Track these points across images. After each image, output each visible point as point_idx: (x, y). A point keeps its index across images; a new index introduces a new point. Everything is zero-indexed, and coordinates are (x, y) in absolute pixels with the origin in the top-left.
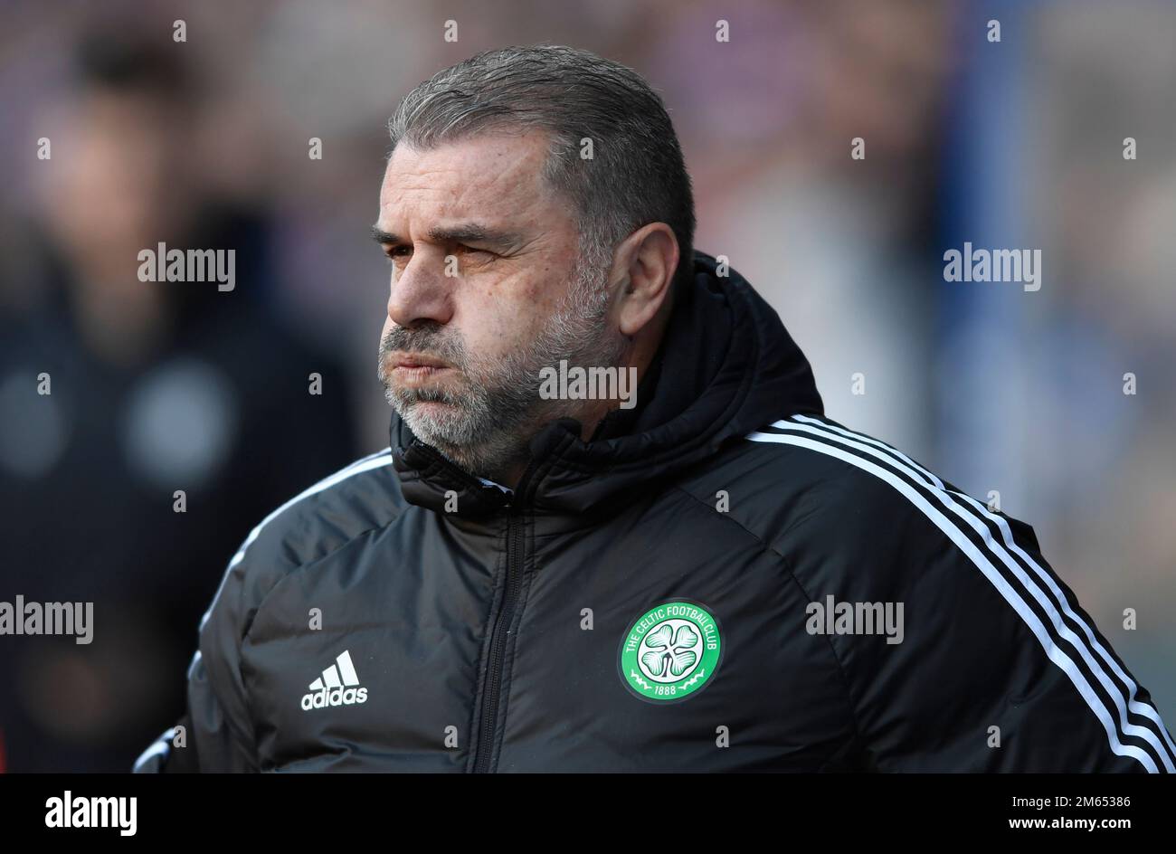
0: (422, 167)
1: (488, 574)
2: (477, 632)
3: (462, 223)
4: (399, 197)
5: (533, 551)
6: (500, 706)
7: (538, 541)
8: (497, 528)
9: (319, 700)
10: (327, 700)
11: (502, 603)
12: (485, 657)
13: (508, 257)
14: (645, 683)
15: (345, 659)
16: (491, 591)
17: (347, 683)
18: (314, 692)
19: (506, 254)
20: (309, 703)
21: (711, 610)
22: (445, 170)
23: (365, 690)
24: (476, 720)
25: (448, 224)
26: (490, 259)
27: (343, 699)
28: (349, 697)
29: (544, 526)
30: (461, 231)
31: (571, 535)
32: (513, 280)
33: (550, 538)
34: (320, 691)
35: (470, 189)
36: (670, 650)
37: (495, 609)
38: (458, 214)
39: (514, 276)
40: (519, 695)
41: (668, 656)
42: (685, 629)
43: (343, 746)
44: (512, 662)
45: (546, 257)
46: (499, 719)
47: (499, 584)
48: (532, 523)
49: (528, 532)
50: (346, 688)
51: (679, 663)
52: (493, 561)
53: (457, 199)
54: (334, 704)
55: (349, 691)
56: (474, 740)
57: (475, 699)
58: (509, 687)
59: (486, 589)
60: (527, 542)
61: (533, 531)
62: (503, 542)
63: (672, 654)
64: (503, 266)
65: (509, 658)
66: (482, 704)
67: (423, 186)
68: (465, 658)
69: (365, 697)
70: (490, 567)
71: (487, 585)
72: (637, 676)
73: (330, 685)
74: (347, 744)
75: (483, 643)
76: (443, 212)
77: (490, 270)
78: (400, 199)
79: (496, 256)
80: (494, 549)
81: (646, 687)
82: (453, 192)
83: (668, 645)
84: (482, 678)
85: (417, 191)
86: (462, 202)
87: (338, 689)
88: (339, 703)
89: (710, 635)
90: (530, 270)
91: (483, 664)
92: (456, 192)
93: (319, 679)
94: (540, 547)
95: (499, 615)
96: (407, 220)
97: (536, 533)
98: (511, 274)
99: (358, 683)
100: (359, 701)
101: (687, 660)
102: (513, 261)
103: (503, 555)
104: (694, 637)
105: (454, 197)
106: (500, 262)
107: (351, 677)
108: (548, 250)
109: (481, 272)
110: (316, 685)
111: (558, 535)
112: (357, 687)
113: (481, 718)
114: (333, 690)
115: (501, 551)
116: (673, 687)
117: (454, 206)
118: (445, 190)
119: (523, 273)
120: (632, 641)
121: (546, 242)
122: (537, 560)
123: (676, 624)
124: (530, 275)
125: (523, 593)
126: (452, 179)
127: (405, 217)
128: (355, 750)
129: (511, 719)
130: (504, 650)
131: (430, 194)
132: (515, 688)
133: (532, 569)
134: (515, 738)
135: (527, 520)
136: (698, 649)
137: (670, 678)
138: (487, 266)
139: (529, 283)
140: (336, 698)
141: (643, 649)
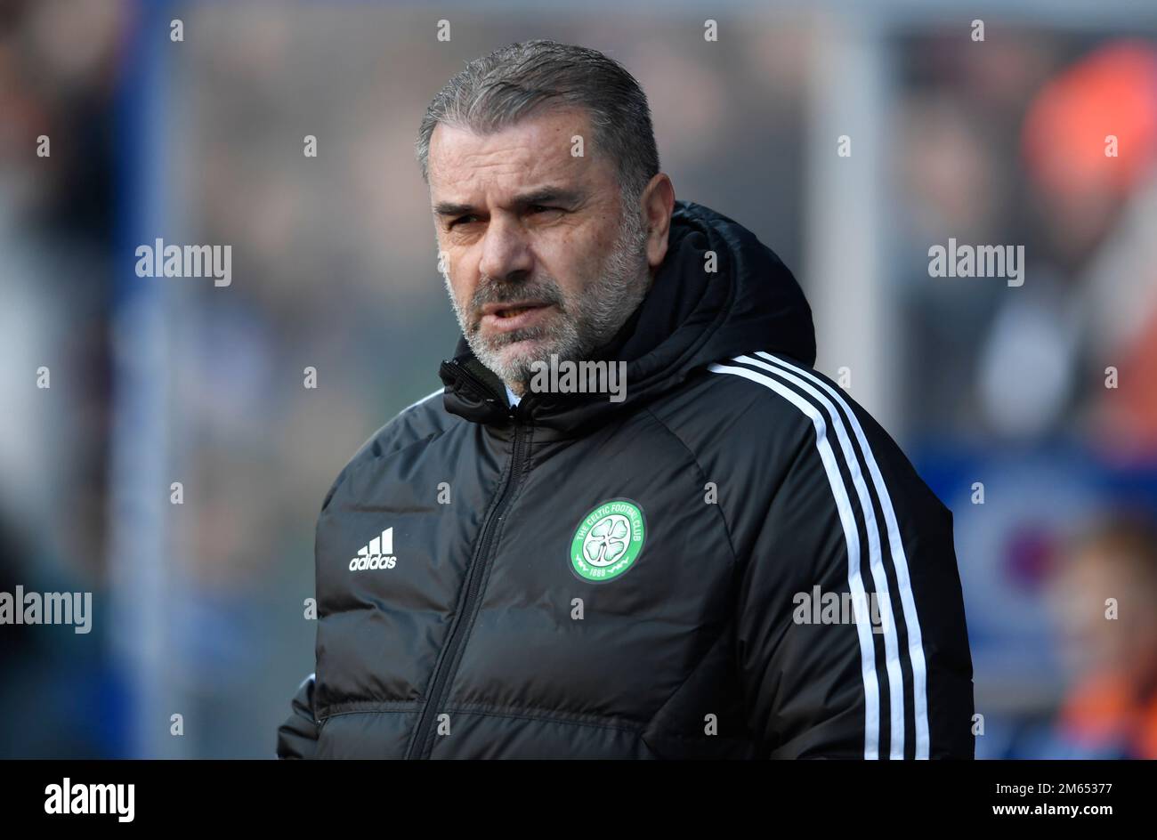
0: (488, 147)
1: (498, 471)
2: (479, 517)
3: (539, 187)
4: (471, 174)
5: (529, 455)
6: (484, 578)
7: (534, 447)
8: (509, 434)
9: (362, 564)
10: (368, 564)
11: (503, 496)
12: (481, 537)
13: (573, 212)
14: (584, 566)
15: (388, 534)
16: (497, 485)
17: (384, 553)
18: (360, 557)
19: (573, 209)
20: (355, 565)
21: (641, 508)
22: (515, 148)
23: (395, 558)
24: (465, 589)
25: (527, 190)
26: (559, 215)
27: (379, 565)
28: (383, 563)
29: (541, 435)
30: (540, 194)
31: (560, 444)
32: (582, 229)
33: (543, 445)
34: (364, 556)
35: (541, 160)
36: (606, 541)
37: (496, 501)
38: (534, 181)
39: (582, 225)
40: (498, 568)
41: (604, 544)
42: (621, 523)
43: (372, 603)
44: (498, 543)
45: (603, 208)
46: (481, 588)
47: (504, 480)
48: (532, 432)
49: (528, 440)
50: (383, 556)
51: (611, 550)
52: (503, 461)
53: (531, 169)
54: (372, 568)
55: (384, 558)
56: (461, 604)
57: (467, 570)
58: (492, 563)
59: (494, 483)
60: (526, 446)
61: (531, 438)
62: (511, 446)
63: (607, 543)
64: (570, 220)
65: (497, 539)
66: (472, 574)
67: (496, 162)
68: (466, 539)
69: (394, 564)
70: (501, 466)
71: (495, 480)
72: (580, 559)
73: (372, 553)
74: (376, 601)
75: (482, 525)
76: (520, 182)
77: (561, 223)
78: (473, 176)
79: (564, 211)
80: (506, 451)
81: (585, 569)
82: (527, 164)
83: (606, 536)
84: (476, 554)
85: (490, 168)
86: (536, 170)
87: (377, 556)
88: (375, 567)
89: (637, 529)
90: (593, 219)
91: (479, 543)
92: (529, 163)
93: (366, 547)
94: (536, 452)
95: (498, 505)
96: (484, 193)
97: (533, 441)
98: (579, 225)
99: (391, 552)
100: (390, 567)
101: (617, 548)
102: (579, 214)
103: (511, 456)
104: (625, 530)
105: (528, 168)
106: (568, 216)
107: (388, 548)
108: (604, 203)
109: (553, 226)
110: (362, 552)
111: (549, 443)
112: (390, 556)
113: (469, 585)
114: (374, 556)
115: (509, 453)
116: (604, 570)
117: (530, 175)
118: (519, 163)
119: (588, 223)
120: (583, 529)
121: (600, 195)
122: (532, 463)
123: (615, 518)
124: (593, 223)
125: (519, 488)
126: (523, 153)
127: (482, 189)
128: (381, 606)
129: (489, 589)
130: (494, 532)
131: (505, 168)
132: (497, 563)
133: (529, 470)
134: (487, 604)
135: (528, 429)
136: (626, 541)
137: (603, 563)
138: (558, 221)
139: (593, 229)
140: (374, 563)
141: (589, 537)
